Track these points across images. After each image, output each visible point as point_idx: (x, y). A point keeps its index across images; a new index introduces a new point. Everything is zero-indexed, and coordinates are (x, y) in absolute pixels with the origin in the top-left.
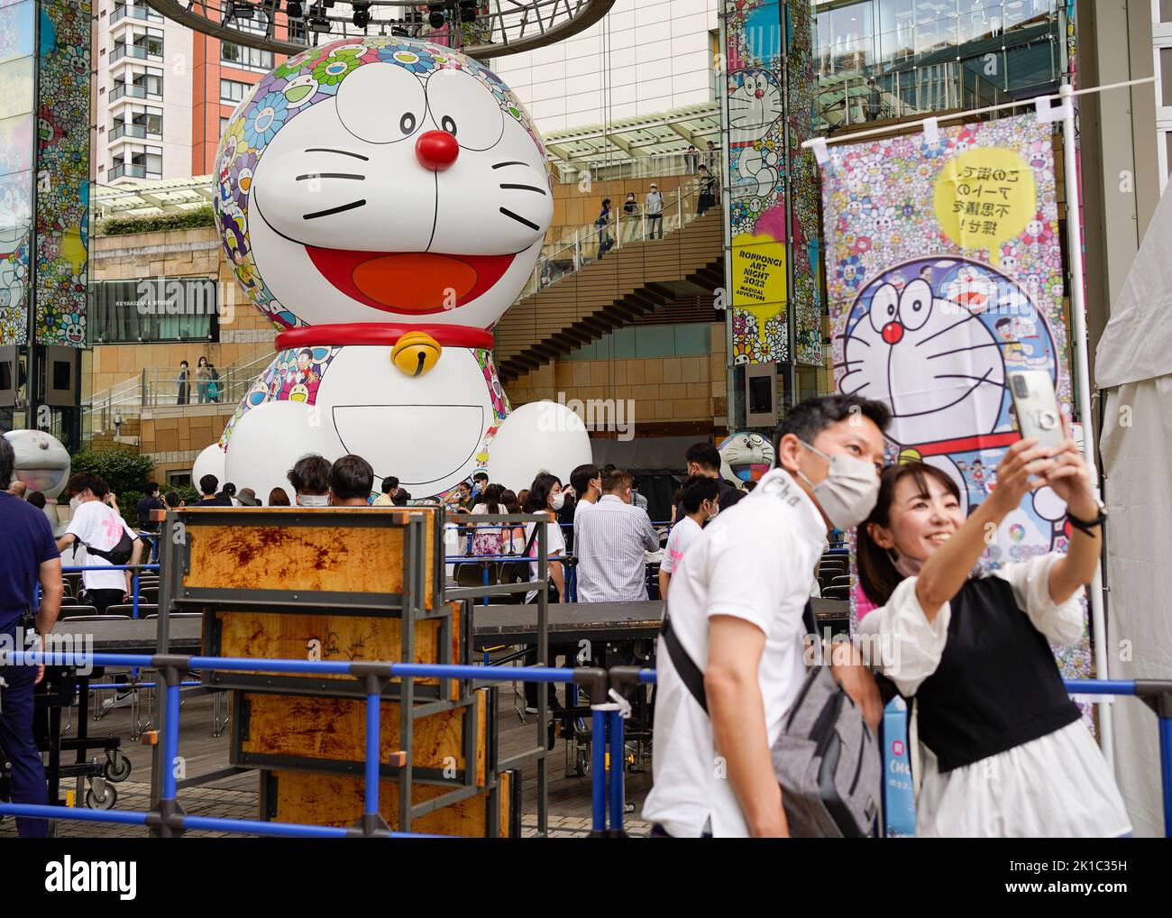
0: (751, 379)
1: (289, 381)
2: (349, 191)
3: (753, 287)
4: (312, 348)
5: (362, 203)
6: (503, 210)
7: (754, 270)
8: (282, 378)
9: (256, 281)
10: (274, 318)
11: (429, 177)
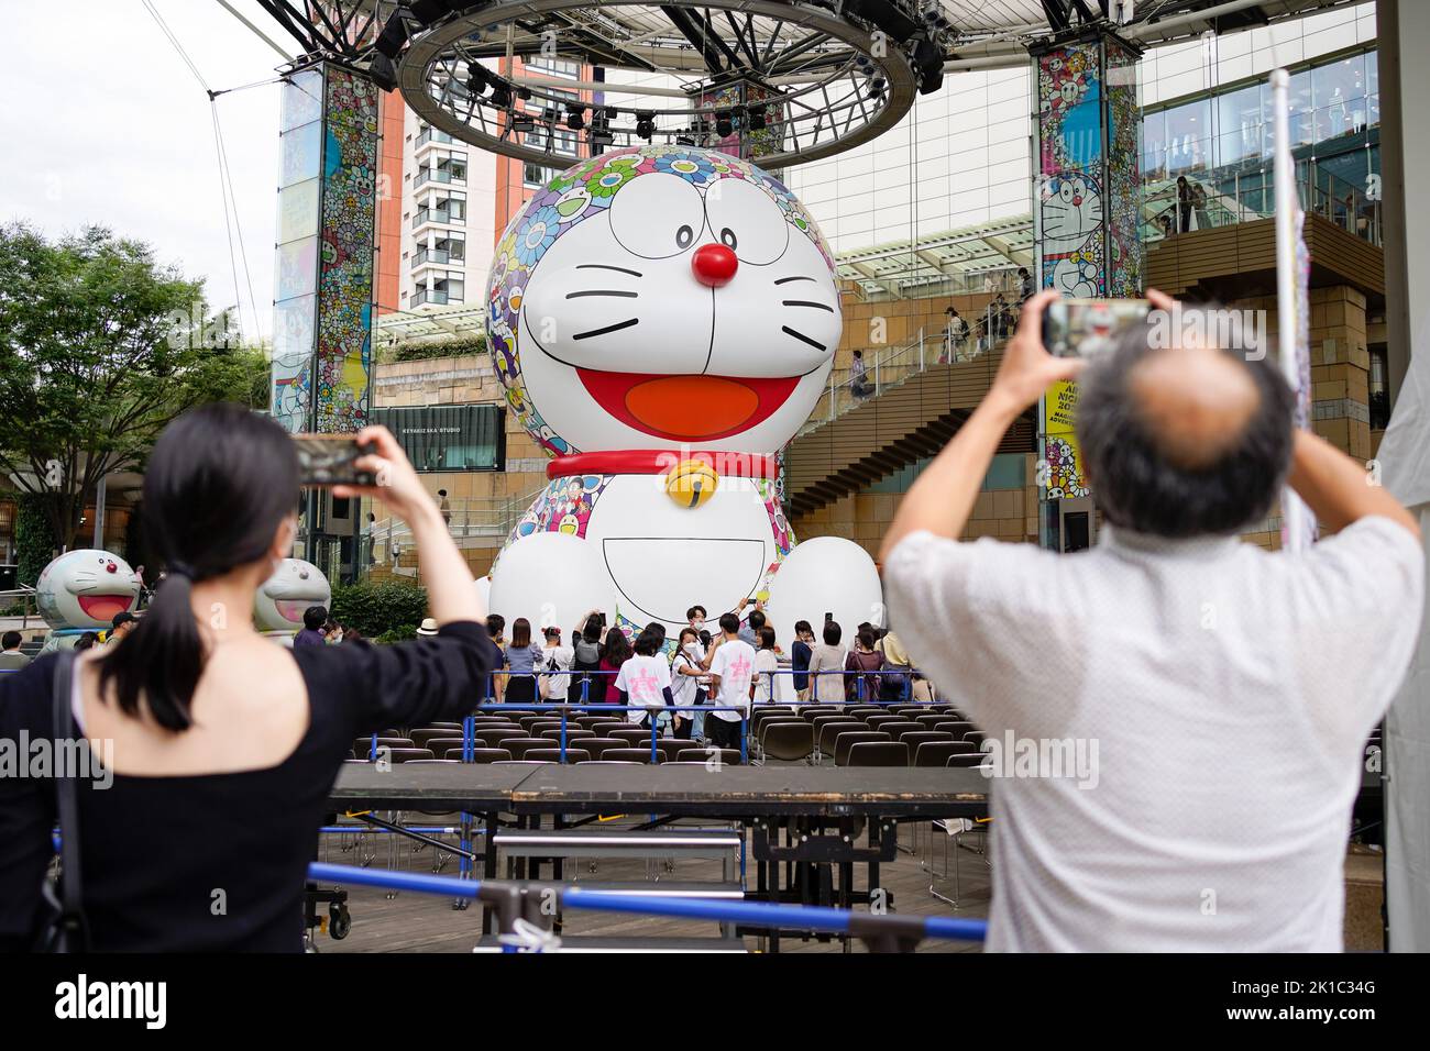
0: (1066, 515)
1: (559, 511)
3: (1069, 413)
4: (583, 476)
7: (1070, 394)
8: (552, 508)
9: (527, 405)
10: (546, 444)
11: (706, 294)
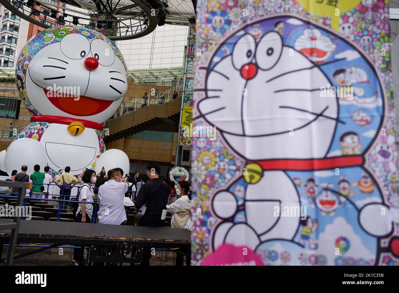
0: (184, 150)
1: (33, 132)
2: (60, 73)
3: (188, 122)
4: (42, 122)
5: (64, 77)
6: (110, 86)
7: (189, 117)
8: (30, 131)
9: (26, 99)
10: (31, 111)
11: (88, 72)
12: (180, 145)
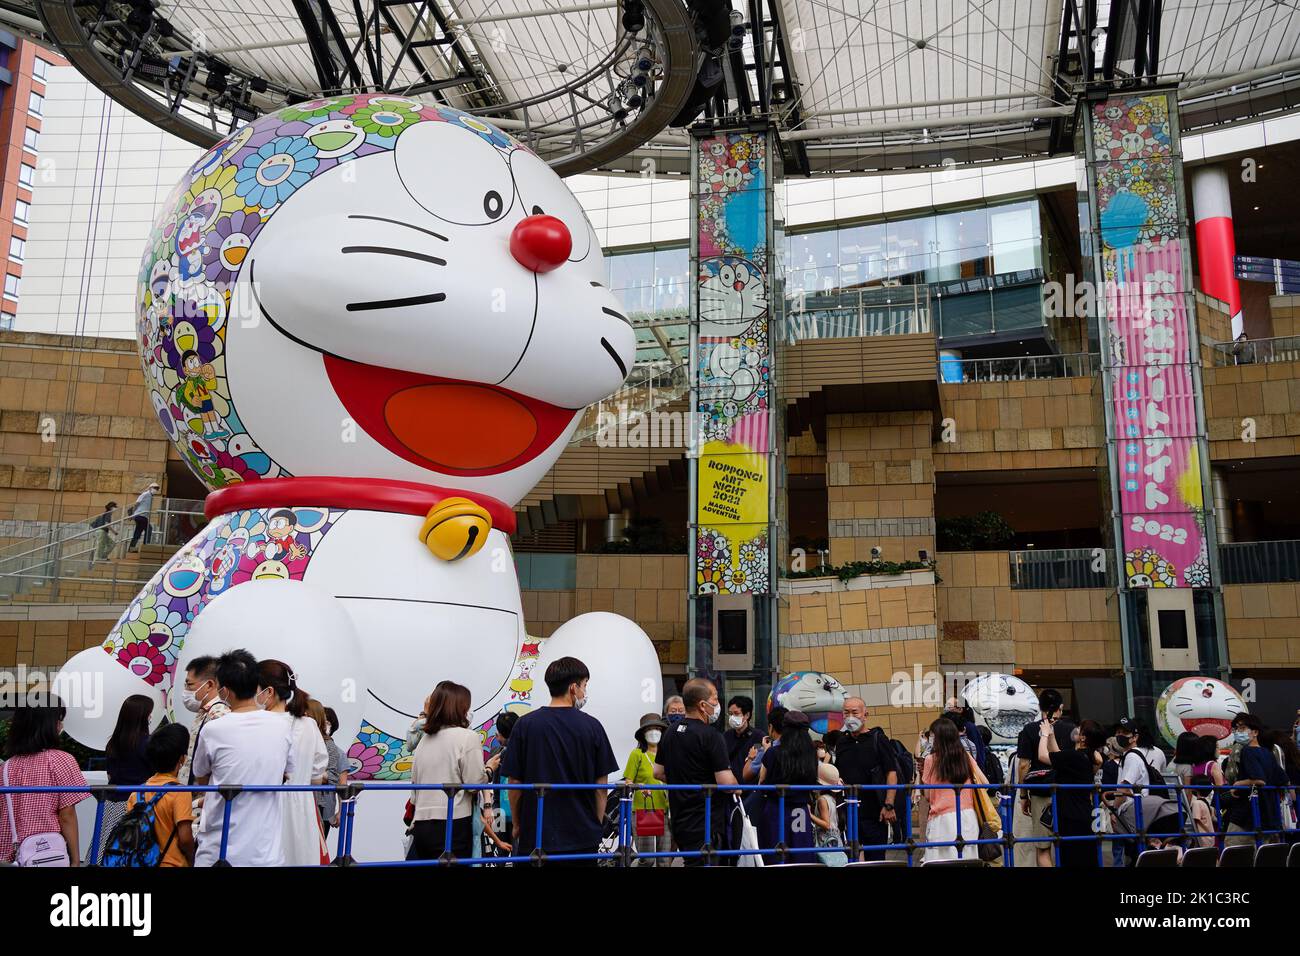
1: (251, 555)
9: (219, 404)
10: (228, 461)
12: (700, 593)
